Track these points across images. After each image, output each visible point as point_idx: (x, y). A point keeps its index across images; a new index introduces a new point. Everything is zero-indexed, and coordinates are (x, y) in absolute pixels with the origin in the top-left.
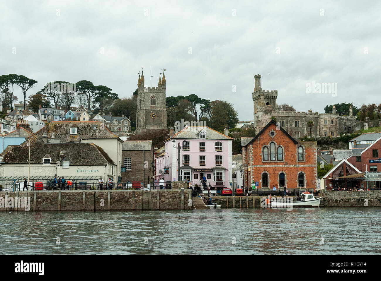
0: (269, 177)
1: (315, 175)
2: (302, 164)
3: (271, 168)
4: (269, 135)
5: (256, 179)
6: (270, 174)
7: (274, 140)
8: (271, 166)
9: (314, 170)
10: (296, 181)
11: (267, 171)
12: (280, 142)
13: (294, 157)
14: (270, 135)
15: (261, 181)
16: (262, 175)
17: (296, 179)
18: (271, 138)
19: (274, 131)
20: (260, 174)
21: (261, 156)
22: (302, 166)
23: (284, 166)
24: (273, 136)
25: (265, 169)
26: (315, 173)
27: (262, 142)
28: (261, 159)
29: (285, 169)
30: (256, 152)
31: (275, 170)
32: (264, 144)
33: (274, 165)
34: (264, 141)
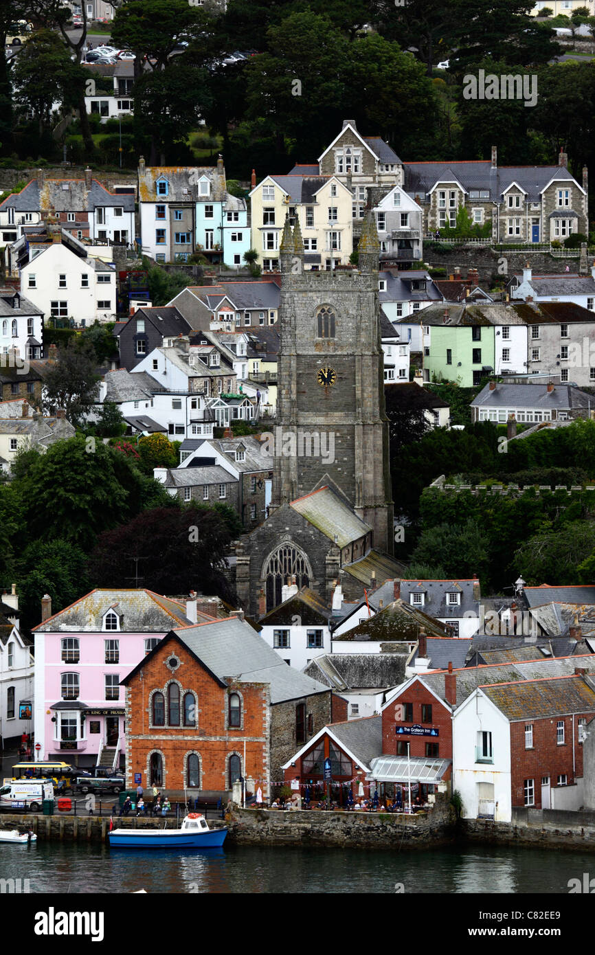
0: (164, 763)
1: (264, 761)
2: (236, 736)
3: (170, 743)
4: (165, 665)
5: (135, 766)
6: (167, 757)
7: (176, 678)
8: (169, 738)
9: (262, 751)
10: (223, 773)
11: (159, 749)
12: (191, 682)
13: (218, 718)
14: (168, 666)
15: (147, 771)
16: (148, 758)
17: (223, 770)
18: (170, 672)
19: (176, 657)
20: (146, 755)
21: (148, 713)
22: (237, 739)
23: (196, 738)
24: (176, 668)
25: (156, 744)
26: (265, 758)
27: (150, 681)
28: (148, 720)
29: (198, 746)
30: (138, 705)
31: (177, 748)
32: (155, 686)
33: (176, 735)
34: (153, 679)
